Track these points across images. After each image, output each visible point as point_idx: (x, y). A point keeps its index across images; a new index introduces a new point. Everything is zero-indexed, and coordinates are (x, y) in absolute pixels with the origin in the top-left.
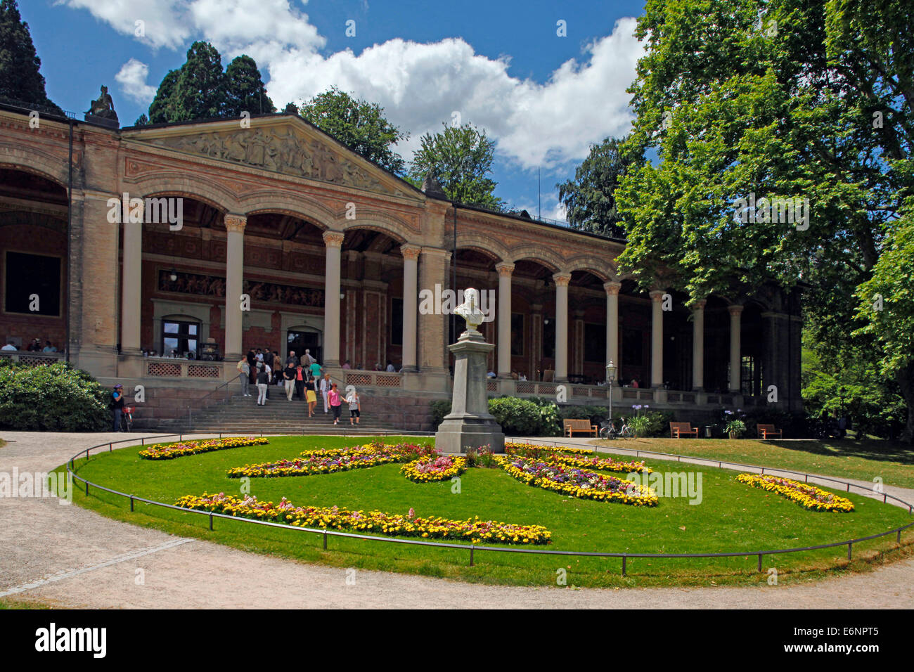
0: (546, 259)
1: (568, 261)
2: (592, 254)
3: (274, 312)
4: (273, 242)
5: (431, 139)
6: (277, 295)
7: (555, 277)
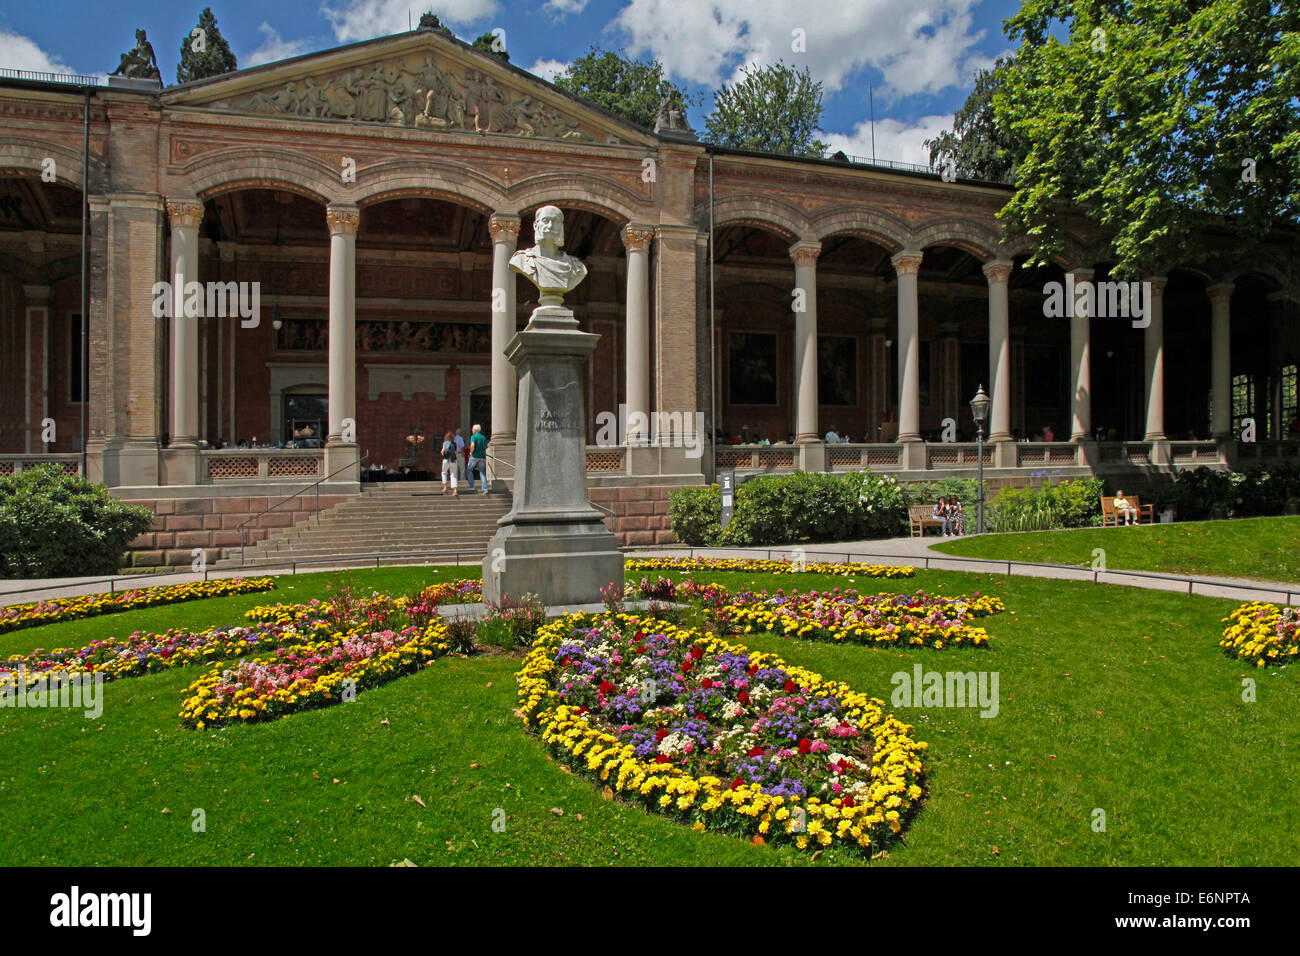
0: (879, 229)
1: (916, 231)
2: (960, 215)
3: (448, 367)
4: (446, 257)
5: (728, 93)
6: (454, 340)
7: (895, 260)
